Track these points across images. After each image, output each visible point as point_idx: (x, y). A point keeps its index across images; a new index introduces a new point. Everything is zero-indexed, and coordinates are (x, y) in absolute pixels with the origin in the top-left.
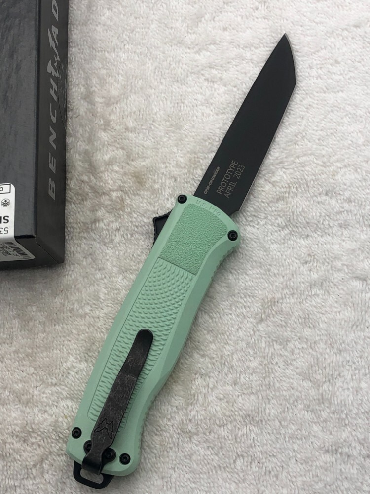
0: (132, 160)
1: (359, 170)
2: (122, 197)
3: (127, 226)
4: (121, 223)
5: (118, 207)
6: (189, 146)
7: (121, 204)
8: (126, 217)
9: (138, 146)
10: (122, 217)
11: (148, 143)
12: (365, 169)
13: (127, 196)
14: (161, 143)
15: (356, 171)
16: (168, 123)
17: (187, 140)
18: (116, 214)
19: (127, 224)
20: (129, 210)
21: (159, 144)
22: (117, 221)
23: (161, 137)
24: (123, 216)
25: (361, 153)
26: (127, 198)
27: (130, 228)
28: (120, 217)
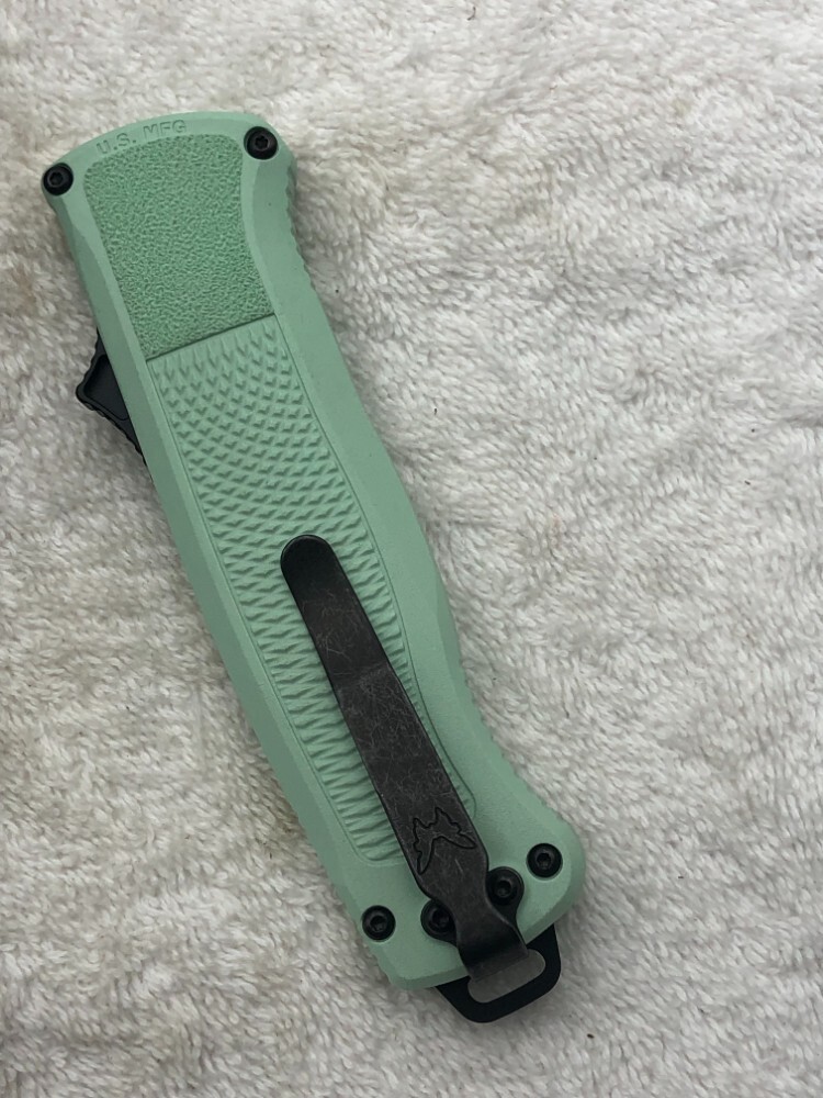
0: (37, 148)
1: (752, 88)
2: (20, 269)
3: (55, 363)
4: (30, 354)
5: (15, 305)
6: (211, 79)
7: (22, 293)
8: (44, 332)
9: (47, 102)
10: (32, 335)
11: (78, 87)
12: (769, 82)
13: (36, 265)
14: (121, 81)
15: (744, 92)
16: (131, 15)
17: (201, 60)
18: (12, 329)
19: (51, 356)
20: (52, 308)
21: (115, 85)
22: (16, 350)
23: (117, 63)
24: (35, 330)
25: (749, 35)
26: (38, 270)
27: (62, 368)
28: (27, 337)
